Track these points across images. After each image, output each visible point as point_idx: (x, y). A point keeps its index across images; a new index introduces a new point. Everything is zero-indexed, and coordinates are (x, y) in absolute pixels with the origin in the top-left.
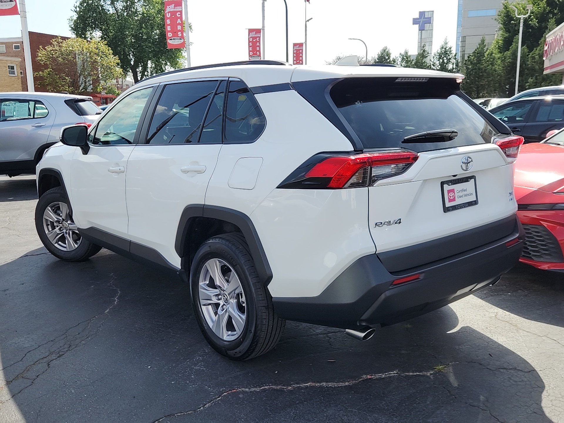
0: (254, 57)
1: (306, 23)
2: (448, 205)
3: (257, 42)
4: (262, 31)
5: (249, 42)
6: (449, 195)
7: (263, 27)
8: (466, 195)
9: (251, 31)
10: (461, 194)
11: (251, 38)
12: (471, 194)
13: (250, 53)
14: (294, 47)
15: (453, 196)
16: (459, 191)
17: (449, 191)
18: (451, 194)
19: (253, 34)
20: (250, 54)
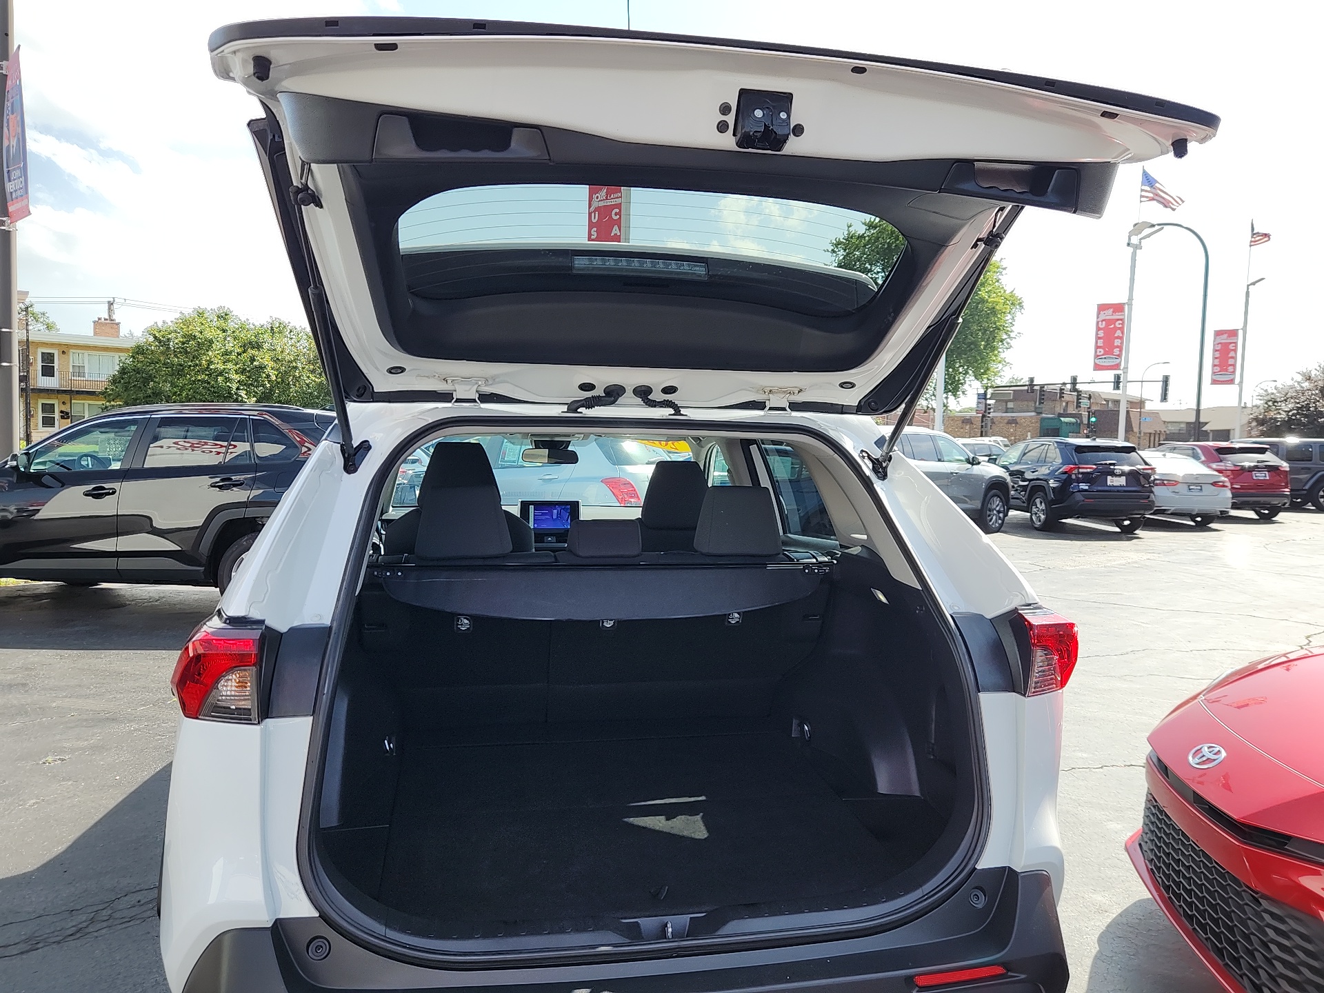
0: (1105, 358)
1: (1248, 289)
3: (1116, 329)
4: (1126, 306)
5: (1098, 329)
7: (1131, 298)
9: (1102, 308)
11: (1102, 321)
13: (1098, 350)
14: (1215, 338)
19: (1108, 314)
20: (1098, 354)
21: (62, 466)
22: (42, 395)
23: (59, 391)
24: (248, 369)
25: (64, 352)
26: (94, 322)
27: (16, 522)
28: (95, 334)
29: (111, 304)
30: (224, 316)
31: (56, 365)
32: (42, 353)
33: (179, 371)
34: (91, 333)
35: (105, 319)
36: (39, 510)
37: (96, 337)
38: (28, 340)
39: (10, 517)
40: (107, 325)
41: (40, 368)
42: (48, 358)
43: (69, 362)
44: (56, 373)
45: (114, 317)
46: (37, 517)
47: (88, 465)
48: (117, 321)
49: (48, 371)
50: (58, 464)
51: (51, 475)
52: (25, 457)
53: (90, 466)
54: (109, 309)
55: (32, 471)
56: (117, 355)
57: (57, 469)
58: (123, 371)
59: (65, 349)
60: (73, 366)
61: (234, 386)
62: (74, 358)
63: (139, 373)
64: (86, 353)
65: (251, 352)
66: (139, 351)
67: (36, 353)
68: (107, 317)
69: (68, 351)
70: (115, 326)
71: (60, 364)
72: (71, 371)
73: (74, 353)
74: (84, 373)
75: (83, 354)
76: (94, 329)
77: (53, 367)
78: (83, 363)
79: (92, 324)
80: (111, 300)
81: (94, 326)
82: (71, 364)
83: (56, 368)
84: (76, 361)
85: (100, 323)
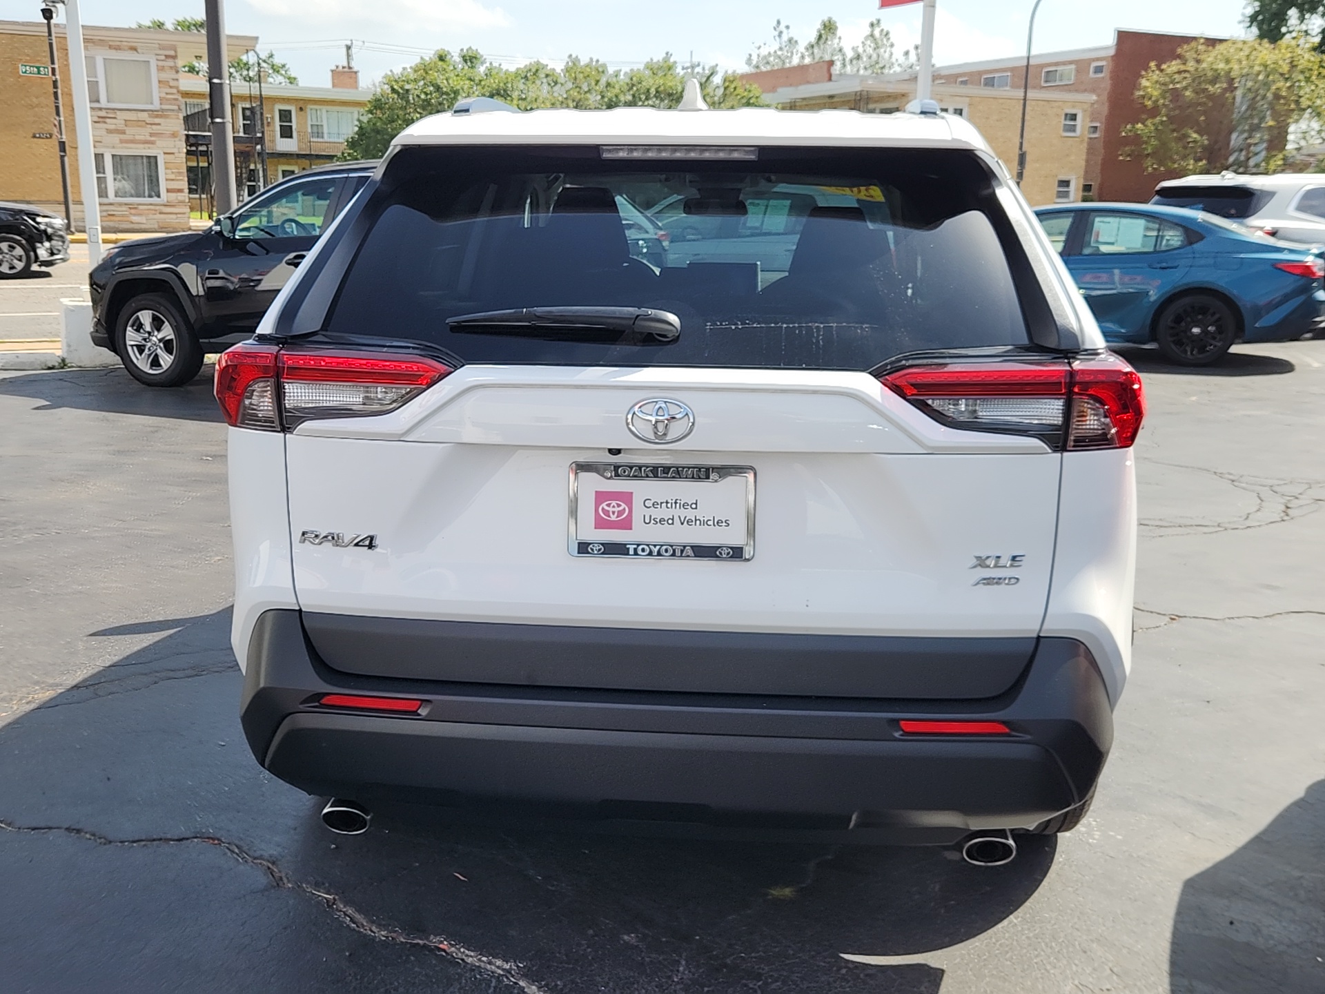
6: (604, 505)
8: (688, 522)
10: (661, 513)
12: (720, 521)
15: (621, 513)
16: (655, 504)
17: (604, 496)
18: (614, 507)
21: (267, 232)
22: (282, 160)
23: (299, 156)
25: (301, 109)
26: (332, 71)
27: (240, 293)
28: (334, 86)
29: (348, 48)
30: (470, 59)
31: (294, 125)
32: (280, 111)
34: (329, 85)
35: (344, 67)
36: (260, 281)
37: (336, 90)
38: (261, 95)
39: (232, 287)
40: (345, 75)
41: (278, 129)
42: (285, 115)
43: (306, 121)
44: (295, 134)
45: (353, 64)
46: (259, 288)
47: (292, 232)
48: (355, 69)
49: (286, 132)
50: (262, 230)
51: (256, 241)
52: (228, 221)
53: (295, 233)
54: (348, 53)
55: (237, 237)
56: (355, 110)
57: (262, 235)
59: (302, 104)
60: (312, 125)
62: (310, 118)
64: (324, 108)
66: (377, 104)
67: (272, 111)
68: (345, 64)
69: (306, 108)
70: (353, 75)
71: (297, 123)
72: (309, 130)
73: (311, 109)
74: (323, 133)
75: (320, 110)
76: (333, 79)
77: (291, 127)
78: (322, 121)
79: (330, 73)
80: (349, 43)
81: (333, 76)
82: (309, 123)
83: (294, 128)
84: (314, 119)
85: (339, 72)
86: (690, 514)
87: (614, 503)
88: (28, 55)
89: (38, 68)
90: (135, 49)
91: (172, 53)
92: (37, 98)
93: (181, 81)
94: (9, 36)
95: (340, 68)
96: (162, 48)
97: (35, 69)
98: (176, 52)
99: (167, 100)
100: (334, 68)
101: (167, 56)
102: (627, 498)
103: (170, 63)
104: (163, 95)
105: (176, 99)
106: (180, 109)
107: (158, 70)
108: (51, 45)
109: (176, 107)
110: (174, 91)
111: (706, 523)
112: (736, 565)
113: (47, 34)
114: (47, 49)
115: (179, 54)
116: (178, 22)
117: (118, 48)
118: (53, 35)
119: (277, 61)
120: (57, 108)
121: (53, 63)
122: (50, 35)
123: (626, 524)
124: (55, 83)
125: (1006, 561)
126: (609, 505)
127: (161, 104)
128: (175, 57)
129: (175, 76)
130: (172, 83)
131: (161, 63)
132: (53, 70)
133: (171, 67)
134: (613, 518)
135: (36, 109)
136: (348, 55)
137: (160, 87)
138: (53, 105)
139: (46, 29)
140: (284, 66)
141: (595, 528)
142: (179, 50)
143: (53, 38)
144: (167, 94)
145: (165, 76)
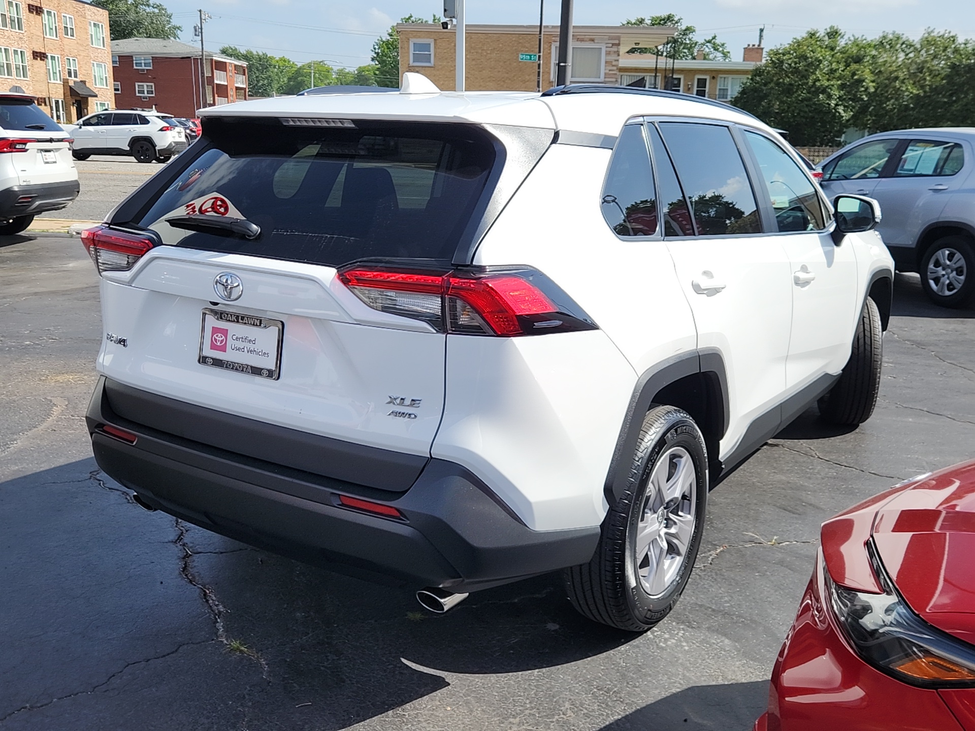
2: (208, 352)
6: (215, 336)
8: (250, 351)
10: (239, 344)
12: (265, 353)
15: (222, 341)
16: (237, 338)
17: (215, 330)
18: (219, 337)
24: (848, 84)
25: (714, 78)
26: (745, 48)
28: (744, 60)
29: (762, 30)
30: (834, 35)
31: (707, 89)
32: (699, 79)
33: (789, 90)
34: (741, 60)
35: (754, 45)
37: (745, 62)
40: (754, 51)
41: (695, 92)
42: (702, 83)
43: (716, 86)
45: (762, 42)
48: (763, 46)
58: (743, 92)
59: (715, 74)
60: (720, 90)
61: (833, 103)
62: (720, 84)
63: (755, 92)
64: (730, 77)
65: (854, 66)
67: (694, 79)
68: (756, 43)
69: (717, 77)
70: (760, 51)
71: (709, 88)
72: (717, 93)
73: (721, 78)
74: (727, 95)
75: (728, 78)
76: (744, 54)
77: (705, 91)
78: (727, 86)
79: (743, 50)
80: (762, 28)
81: (745, 52)
82: (718, 87)
83: (707, 91)
84: (722, 85)
85: (750, 49)
86: (251, 346)
87: (219, 335)
88: (527, 48)
89: (530, 56)
90: (593, 40)
91: (617, 42)
92: (529, 75)
93: (620, 60)
94: (517, 36)
95: (751, 46)
96: (611, 38)
97: (529, 57)
98: (619, 40)
99: (610, 74)
100: (746, 46)
101: (613, 44)
102: (225, 332)
103: (615, 49)
104: (607, 71)
105: (616, 74)
106: (616, 81)
107: (606, 54)
108: (540, 40)
109: (614, 80)
110: (615, 68)
111: (258, 353)
112: (270, 382)
113: (538, 33)
114: (538, 43)
115: (621, 42)
116: (653, 18)
117: (582, 40)
118: (542, 33)
119: (718, 41)
120: (539, 82)
121: (540, 52)
122: (540, 33)
123: (223, 349)
124: (539, 65)
125: (408, 402)
126: (217, 336)
127: (605, 78)
128: (619, 44)
129: (617, 58)
130: (614, 63)
131: (609, 49)
132: (539, 57)
133: (615, 52)
134: (219, 344)
135: (527, 83)
136: (761, 36)
137: (606, 66)
138: (536, 81)
139: (538, 30)
140: (723, 45)
141: (211, 349)
142: (622, 39)
143: (542, 35)
144: (610, 70)
145: (610, 58)
